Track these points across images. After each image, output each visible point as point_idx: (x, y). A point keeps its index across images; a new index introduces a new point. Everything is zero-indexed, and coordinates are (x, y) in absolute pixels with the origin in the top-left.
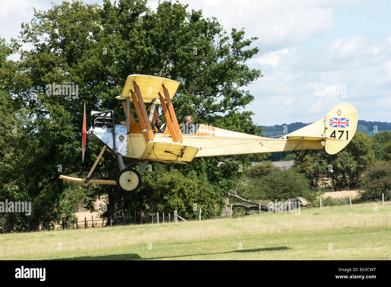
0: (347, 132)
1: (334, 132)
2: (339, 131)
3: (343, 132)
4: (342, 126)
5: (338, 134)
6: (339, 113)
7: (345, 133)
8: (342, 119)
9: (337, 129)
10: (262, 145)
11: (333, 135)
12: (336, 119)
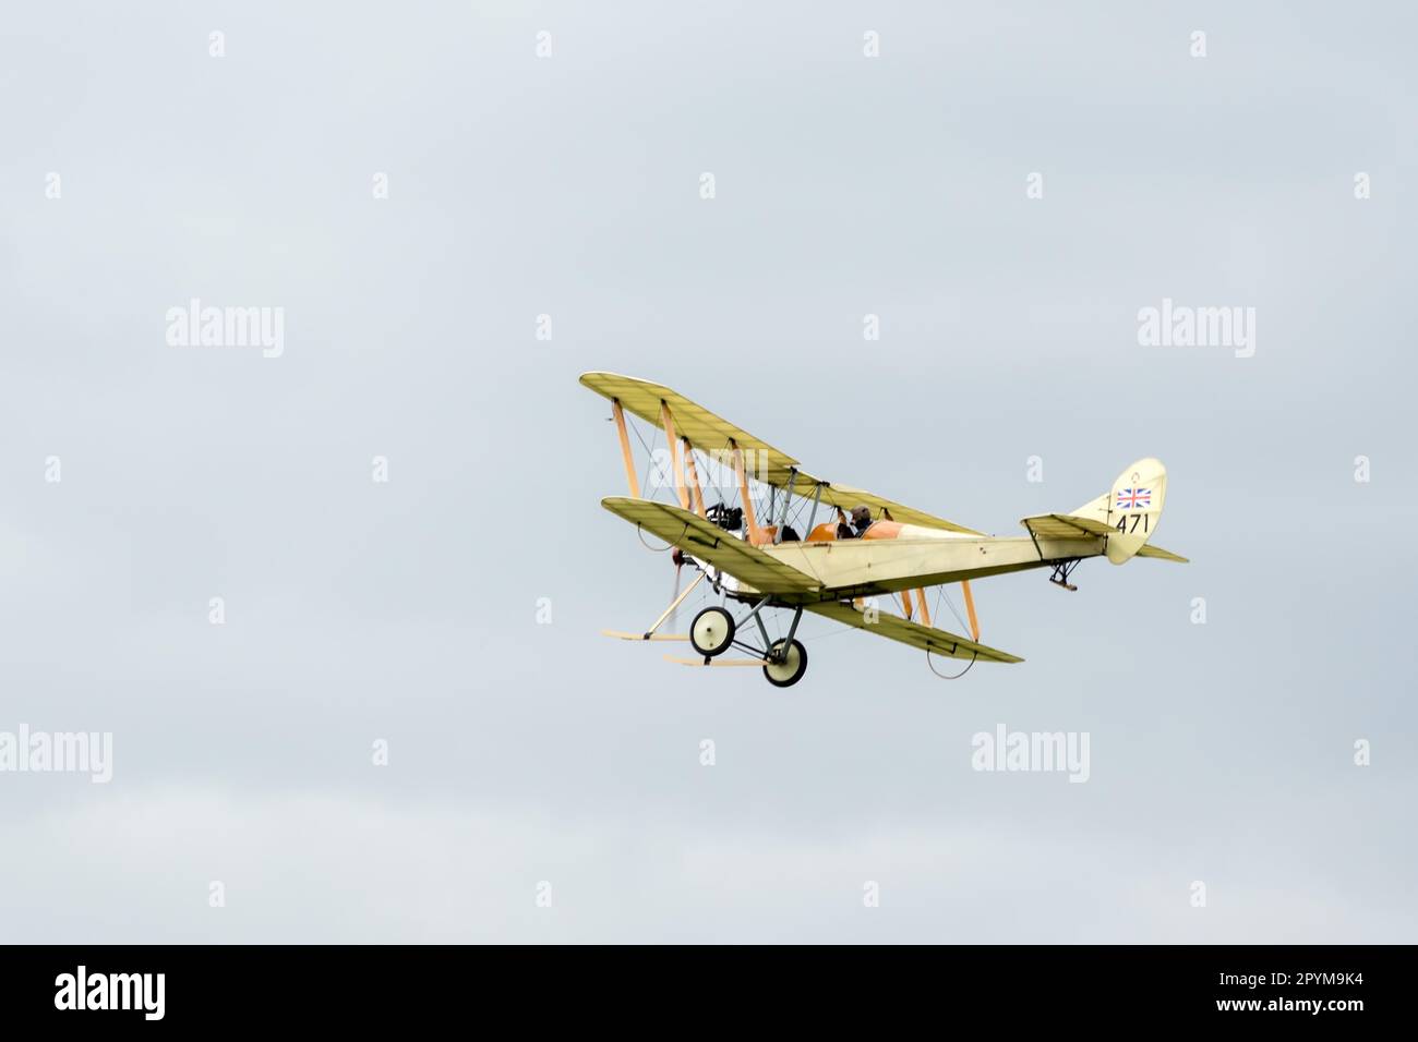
0: (1146, 515)
1: (1124, 518)
2: (1132, 516)
3: (1139, 516)
4: (1138, 505)
5: (1130, 522)
6: (1136, 478)
7: (1142, 519)
8: (1139, 491)
9: (1128, 512)
10: (985, 553)
11: (1122, 525)
12: (1129, 491)
